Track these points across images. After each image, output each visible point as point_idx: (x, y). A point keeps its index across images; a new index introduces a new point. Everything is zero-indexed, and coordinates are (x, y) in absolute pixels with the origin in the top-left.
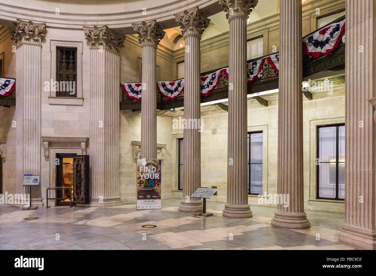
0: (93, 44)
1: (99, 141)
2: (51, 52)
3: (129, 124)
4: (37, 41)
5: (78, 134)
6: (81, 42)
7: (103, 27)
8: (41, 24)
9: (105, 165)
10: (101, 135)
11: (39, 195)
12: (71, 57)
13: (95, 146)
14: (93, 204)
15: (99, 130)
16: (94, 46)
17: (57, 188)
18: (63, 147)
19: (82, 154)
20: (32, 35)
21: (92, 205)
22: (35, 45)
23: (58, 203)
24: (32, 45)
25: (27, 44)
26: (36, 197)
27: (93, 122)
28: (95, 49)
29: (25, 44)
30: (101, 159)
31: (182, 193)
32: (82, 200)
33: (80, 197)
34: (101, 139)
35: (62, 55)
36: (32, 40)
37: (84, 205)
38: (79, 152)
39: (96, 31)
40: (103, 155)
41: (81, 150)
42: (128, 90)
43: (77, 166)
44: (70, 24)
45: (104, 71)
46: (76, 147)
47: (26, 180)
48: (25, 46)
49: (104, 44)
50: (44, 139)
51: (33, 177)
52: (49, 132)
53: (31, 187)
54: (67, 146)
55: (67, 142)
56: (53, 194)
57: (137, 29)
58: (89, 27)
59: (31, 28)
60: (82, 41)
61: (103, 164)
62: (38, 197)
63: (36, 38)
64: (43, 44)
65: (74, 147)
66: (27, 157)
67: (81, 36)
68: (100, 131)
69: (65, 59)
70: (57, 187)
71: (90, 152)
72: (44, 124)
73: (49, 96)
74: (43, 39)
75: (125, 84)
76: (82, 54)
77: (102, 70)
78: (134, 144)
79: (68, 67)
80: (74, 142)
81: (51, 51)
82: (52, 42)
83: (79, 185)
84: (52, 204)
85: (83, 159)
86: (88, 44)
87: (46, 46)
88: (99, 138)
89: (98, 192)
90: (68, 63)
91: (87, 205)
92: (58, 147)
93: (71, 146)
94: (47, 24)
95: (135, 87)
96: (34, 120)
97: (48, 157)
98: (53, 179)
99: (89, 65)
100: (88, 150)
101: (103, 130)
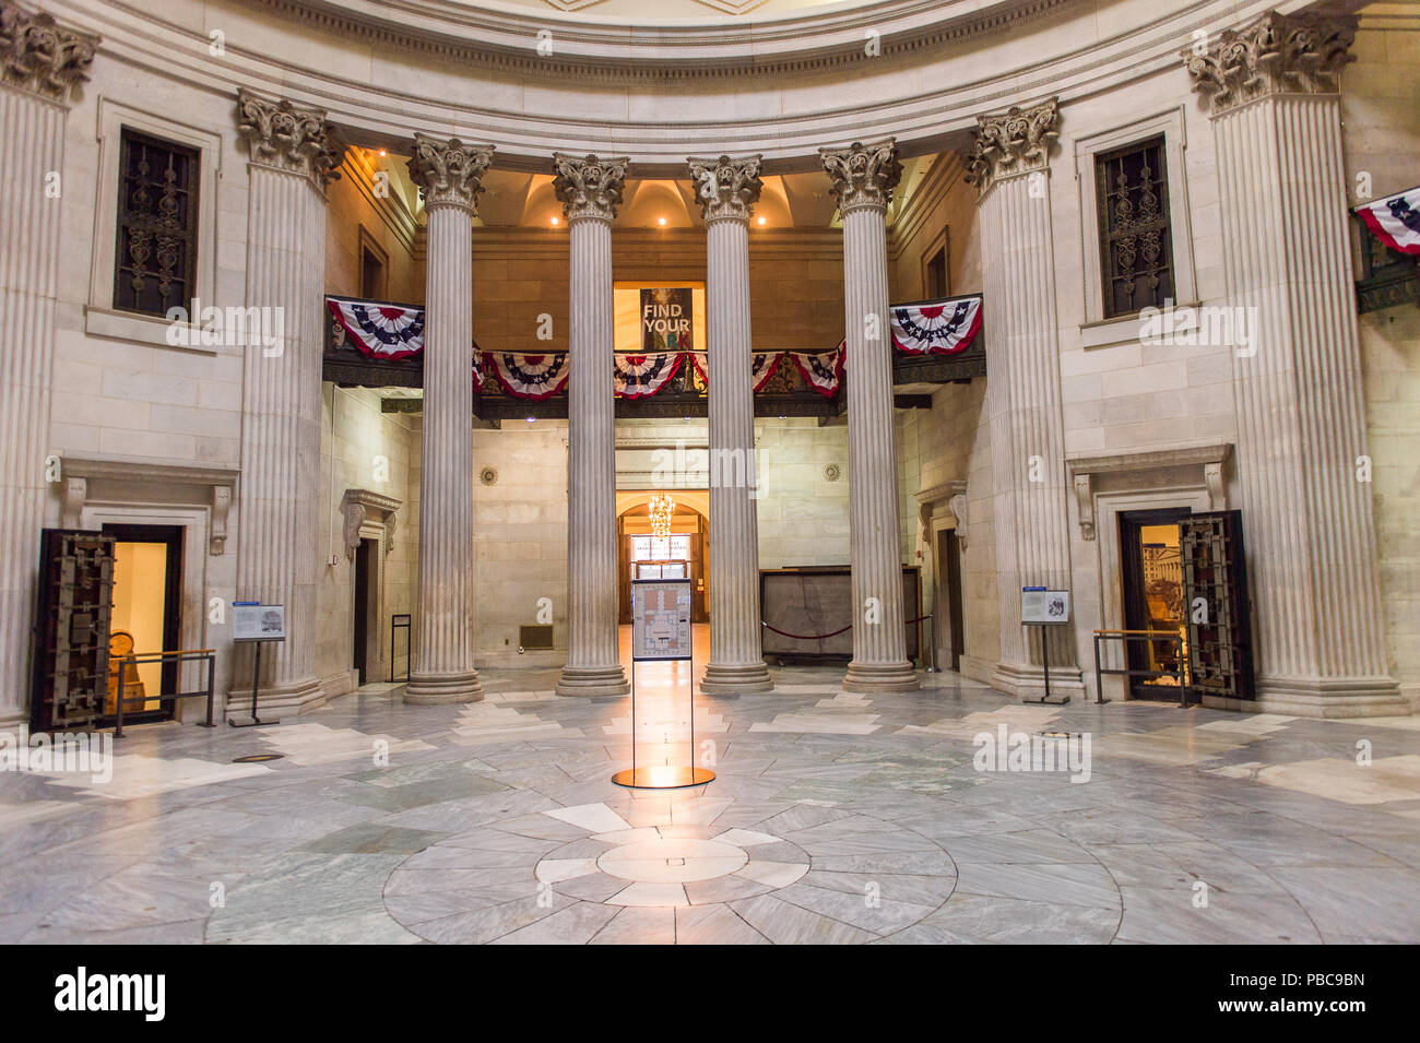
0: (1226, 99)
1: (1278, 453)
2: (1080, 176)
4: (1035, 159)
5: (1191, 435)
6: (1178, 108)
7: (1258, 22)
8: (1044, 104)
9: (1310, 544)
10: (1285, 429)
11: (1071, 658)
12: (1146, 172)
13: (1262, 474)
14: (1271, 701)
15: (1274, 410)
16: (1226, 106)
17: (1129, 635)
18: (1142, 487)
19: (1212, 506)
20: (1021, 145)
21: (1267, 705)
22: (1029, 175)
23: (1136, 690)
24: (1023, 177)
25: (1008, 179)
26: (1063, 664)
27: (1246, 382)
28: (1232, 113)
29: (1001, 181)
30: (1292, 521)
32: (1227, 685)
33: (1218, 672)
34: (1286, 442)
35: (1115, 175)
36: (1021, 162)
37: (1232, 703)
38: (1200, 502)
39: (1230, 49)
40: (1301, 505)
41: (1206, 493)
42: (1390, 223)
43: (1196, 552)
45: (1275, 181)
46: (1188, 483)
47: (1029, 607)
48: (1002, 188)
49: (1267, 82)
50: (1074, 467)
51: (1050, 597)
52: (1090, 441)
53: (1044, 627)
54: (1152, 484)
55: (1153, 470)
56: (1116, 657)
59: (1016, 126)
60: (1179, 103)
61: (1303, 540)
62: (1069, 665)
63: (1033, 152)
64: (1053, 164)
65: (1179, 483)
66: (1027, 530)
67: (1174, 88)
68: (1279, 411)
69: (1126, 185)
70: (1128, 629)
71: (1240, 498)
72: (1072, 416)
73: (1082, 322)
74: (1053, 147)
75: (1374, 205)
76: (1185, 148)
77: (1267, 180)
79: (1136, 208)
80: (1180, 468)
81: (1078, 177)
82: (1082, 146)
84: (1116, 689)
85: (1216, 526)
86: (1203, 105)
87: (1063, 165)
88: (1277, 441)
89: (1288, 655)
90: (1136, 197)
91: (1248, 704)
92: (1123, 488)
93: (1168, 483)
94: (1063, 97)
96: (1042, 409)
97: (1092, 525)
98: (1113, 602)
99: (1214, 177)
100: (1235, 492)
101: (1292, 409)
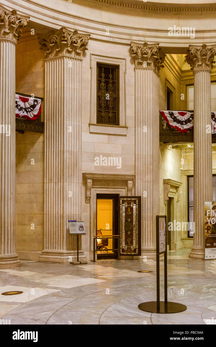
0: (140, 64)
1: (147, 180)
3: (162, 159)
7: (155, 44)
12: (111, 76)
13: (142, 185)
15: (147, 166)
16: (140, 66)
18: (105, 186)
22: (76, 59)
24: (73, 59)
25: (69, 57)
27: (139, 156)
28: (142, 69)
29: (66, 57)
31: (193, 241)
33: (132, 247)
35: (101, 73)
36: (73, 53)
39: (145, 48)
42: (169, 118)
44: (113, 37)
46: (120, 186)
48: (66, 60)
49: (152, 64)
51: (78, 224)
54: (108, 185)
55: (108, 180)
57: (195, 52)
58: (137, 43)
59: (75, 38)
60: (125, 58)
61: (152, 207)
65: (117, 186)
67: (124, 52)
68: (148, 167)
69: (104, 77)
72: (84, 157)
73: (89, 123)
75: (165, 111)
76: (126, 73)
78: (166, 182)
79: (107, 87)
81: (92, 68)
82: (93, 57)
83: (129, 233)
85: (135, 201)
87: (86, 61)
88: (147, 176)
90: (107, 83)
92: (99, 186)
93: (113, 186)
95: (178, 116)
97: (90, 198)
99: (134, 87)
